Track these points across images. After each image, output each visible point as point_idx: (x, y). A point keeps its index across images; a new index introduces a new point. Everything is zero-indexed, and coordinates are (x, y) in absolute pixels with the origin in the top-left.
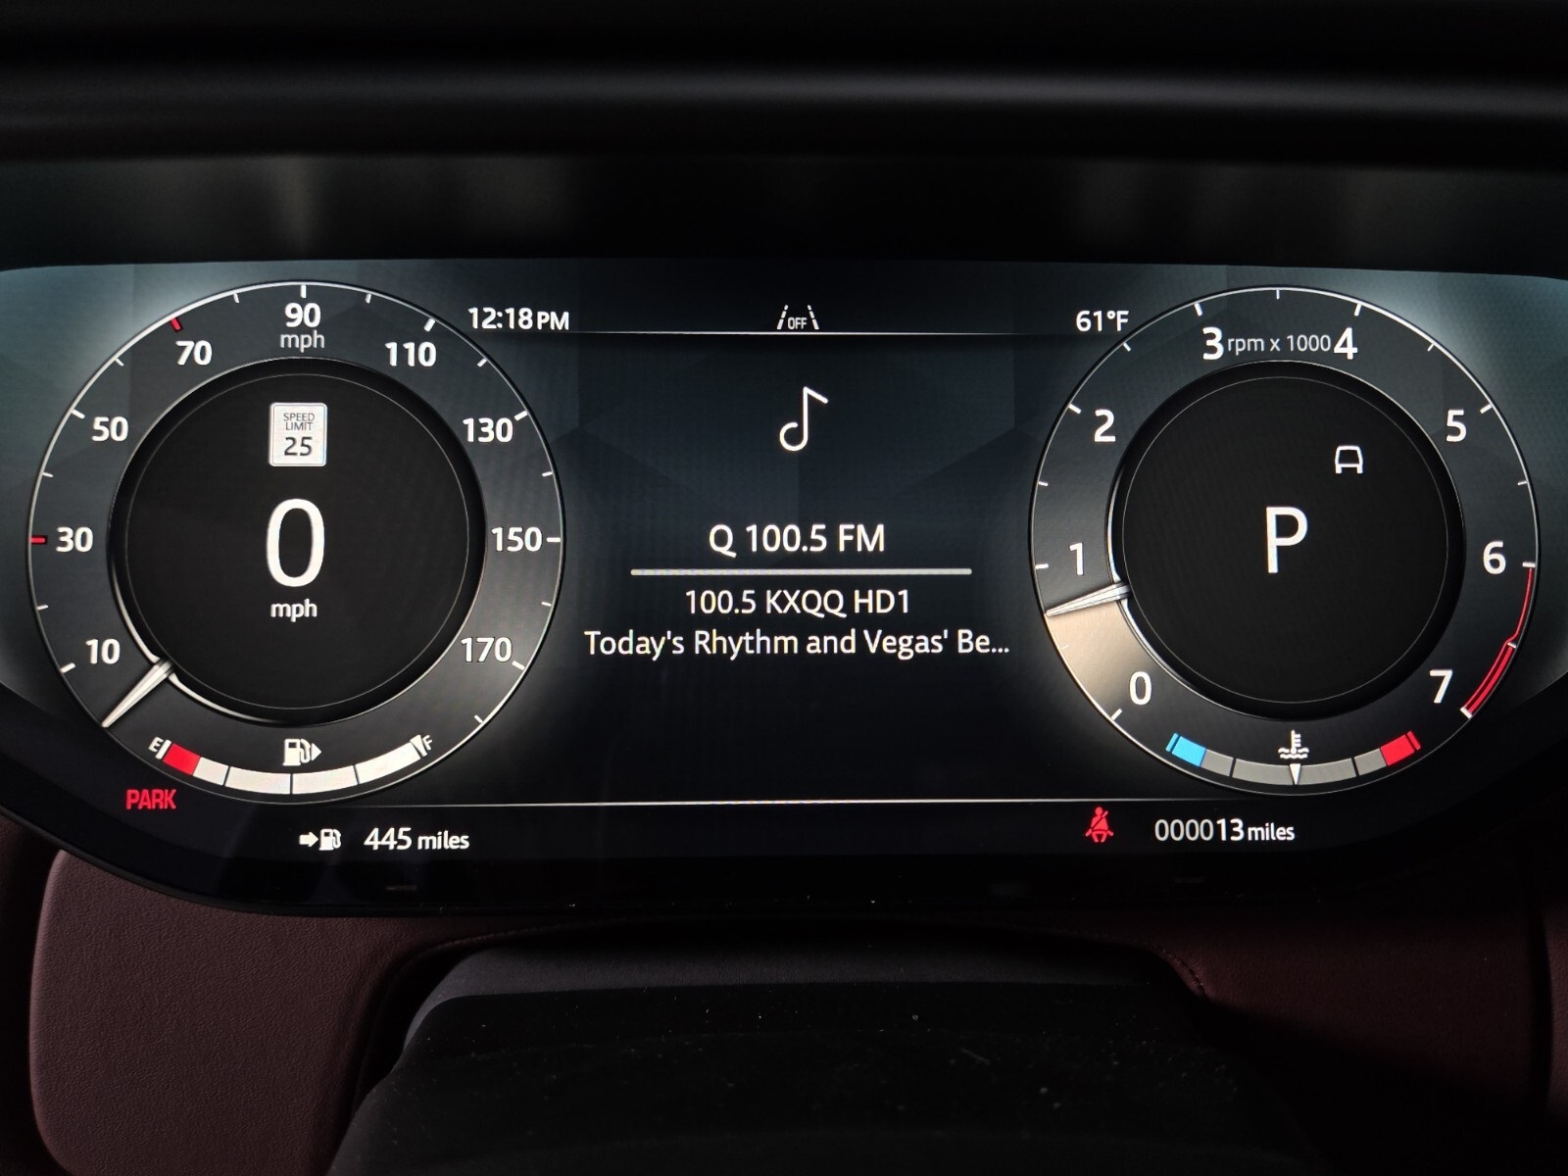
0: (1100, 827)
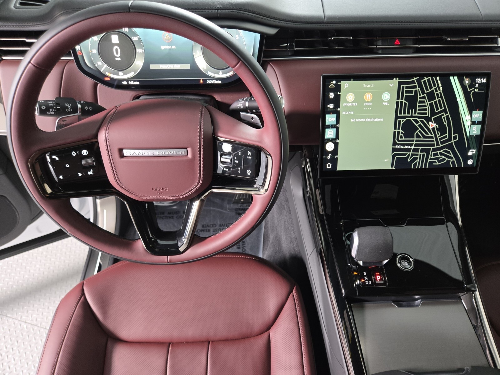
0: (201, 82)
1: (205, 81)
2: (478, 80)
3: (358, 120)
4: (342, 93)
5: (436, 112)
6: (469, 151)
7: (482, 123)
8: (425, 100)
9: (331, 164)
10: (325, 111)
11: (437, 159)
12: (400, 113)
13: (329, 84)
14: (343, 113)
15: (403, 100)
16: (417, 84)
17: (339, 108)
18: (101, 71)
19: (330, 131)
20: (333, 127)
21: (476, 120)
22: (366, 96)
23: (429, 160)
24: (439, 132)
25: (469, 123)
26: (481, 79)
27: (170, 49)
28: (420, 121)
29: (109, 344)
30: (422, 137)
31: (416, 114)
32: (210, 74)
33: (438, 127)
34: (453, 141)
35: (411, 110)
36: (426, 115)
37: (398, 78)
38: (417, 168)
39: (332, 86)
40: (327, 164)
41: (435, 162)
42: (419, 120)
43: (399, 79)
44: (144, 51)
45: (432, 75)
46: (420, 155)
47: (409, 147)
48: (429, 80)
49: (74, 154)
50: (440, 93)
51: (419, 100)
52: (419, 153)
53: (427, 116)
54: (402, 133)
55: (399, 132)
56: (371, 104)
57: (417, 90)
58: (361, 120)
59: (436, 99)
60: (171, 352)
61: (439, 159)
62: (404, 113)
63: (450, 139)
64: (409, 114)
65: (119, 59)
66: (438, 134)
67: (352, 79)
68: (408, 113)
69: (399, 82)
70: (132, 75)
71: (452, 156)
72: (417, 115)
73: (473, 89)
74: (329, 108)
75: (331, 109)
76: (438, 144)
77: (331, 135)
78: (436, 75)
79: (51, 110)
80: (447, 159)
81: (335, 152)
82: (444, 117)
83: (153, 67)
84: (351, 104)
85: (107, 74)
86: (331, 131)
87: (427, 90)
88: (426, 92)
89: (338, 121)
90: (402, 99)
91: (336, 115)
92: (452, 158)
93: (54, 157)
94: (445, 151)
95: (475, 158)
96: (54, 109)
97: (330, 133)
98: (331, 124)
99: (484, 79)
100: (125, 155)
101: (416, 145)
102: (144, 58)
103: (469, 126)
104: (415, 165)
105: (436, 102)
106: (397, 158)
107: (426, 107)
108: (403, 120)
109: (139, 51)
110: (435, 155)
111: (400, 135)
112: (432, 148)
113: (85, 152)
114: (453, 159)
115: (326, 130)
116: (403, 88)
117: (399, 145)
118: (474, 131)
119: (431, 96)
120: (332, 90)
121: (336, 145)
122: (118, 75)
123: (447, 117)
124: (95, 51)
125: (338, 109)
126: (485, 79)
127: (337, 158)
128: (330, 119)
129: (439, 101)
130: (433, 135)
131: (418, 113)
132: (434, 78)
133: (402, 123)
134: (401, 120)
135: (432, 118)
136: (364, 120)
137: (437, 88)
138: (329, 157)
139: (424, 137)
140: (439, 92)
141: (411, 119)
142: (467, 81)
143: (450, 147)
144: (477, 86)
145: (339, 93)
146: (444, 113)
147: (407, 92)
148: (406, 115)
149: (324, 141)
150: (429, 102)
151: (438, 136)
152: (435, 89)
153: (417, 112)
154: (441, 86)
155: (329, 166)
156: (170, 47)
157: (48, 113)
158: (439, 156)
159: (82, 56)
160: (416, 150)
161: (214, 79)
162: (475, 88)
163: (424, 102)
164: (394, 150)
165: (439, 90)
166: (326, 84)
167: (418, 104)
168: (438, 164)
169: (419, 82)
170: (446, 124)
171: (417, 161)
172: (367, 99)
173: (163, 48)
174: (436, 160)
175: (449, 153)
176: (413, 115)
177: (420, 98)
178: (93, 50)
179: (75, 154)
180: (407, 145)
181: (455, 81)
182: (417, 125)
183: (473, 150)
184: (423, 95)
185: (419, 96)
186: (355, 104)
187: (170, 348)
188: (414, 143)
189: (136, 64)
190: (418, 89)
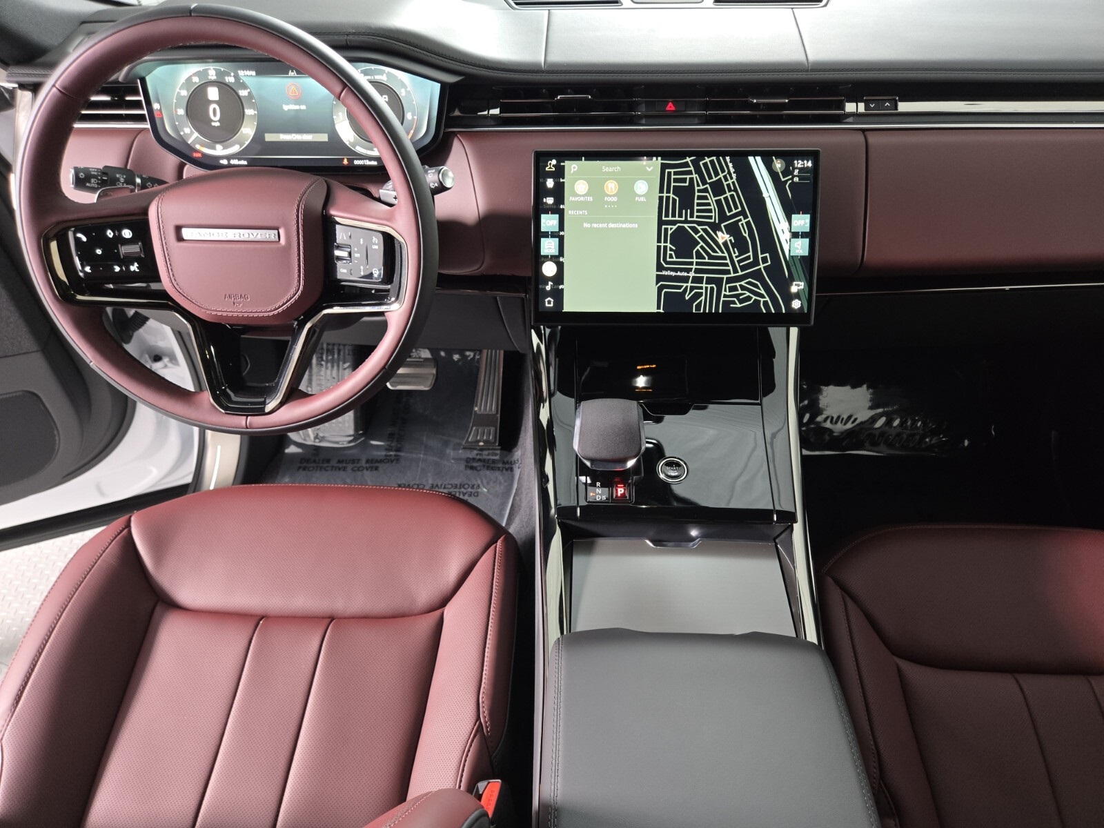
0: (345, 162)
1: (351, 161)
2: (798, 163)
3: (595, 225)
4: (566, 180)
5: (728, 214)
6: (792, 285)
7: (811, 235)
8: (707, 194)
9: (552, 300)
10: (539, 209)
11: (737, 296)
12: (667, 216)
13: (545, 164)
14: (569, 213)
15: (670, 193)
16: (692, 168)
17: (563, 204)
18: (189, 142)
19: (549, 243)
20: (554, 235)
21: (800, 230)
22: (607, 186)
23: (722, 299)
24: (735, 249)
25: (788, 235)
26: (803, 161)
27: (296, 111)
28: (702, 229)
29: (158, 609)
30: (706, 257)
31: (693, 217)
32: (359, 149)
33: (733, 241)
34: (762, 266)
35: (684, 211)
36: (712, 219)
37: (659, 158)
38: (702, 311)
39: (550, 168)
40: (546, 300)
41: (734, 303)
42: (699, 228)
43: (662, 160)
44: (256, 112)
45: (718, 154)
46: (706, 288)
47: (686, 274)
48: (712, 162)
49: (110, 234)
50: (733, 183)
51: (697, 194)
52: (704, 285)
53: (713, 221)
54: (671, 250)
55: (665, 248)
56: (615, 199)
57: (693, 178)
58: (601, 225)
59: (726, 193)
60: (261, 627)
61: (741, 297)
62: (674, 215)
63: (756, 263)
64: (682, 217)
65: (217, 124)
66: (735, 253)
67: (583, 158)
68: (680, 216)
69: (662, 163)
70: (235, 149)
71: (763, 292)
72: (695, 219)
73: (790, 177)
74: (546, 203)
75: (550, 205)
76: (735, 271)
77: (550, 248)
78: (724, 154)
79: (93, 180)
80: (754, 297)
81: (559, 278)
82: (742, 224)
83: (269, 137)
84: (582, 199)
85: (198, 147)
86: (551, 243)
87: (710, 178)
88: (709, 181)
89: (561, 227)
90: (668, 192)
91: (557, 216)
92: (762, 296)
93: (79, 235)
94: (749, 283)
95: (805, 297)
96: (98, 180)
97: (548, 246)
98: (550, 230)
99: (808, 162)
100: (185, 238)
101: (697, 271)
102: (256, 123)
103: (788, 241)
104: (698, 307)
105: (726, 199)
106: (665, 292)
107: (710, 206)
108: (672, 227)
109: (249, 112)
110: (731, 289)
111: (669, 252)
112: (725, 276)
113: (127, 234)
114: (765, 298)
115: (543, 240)
116: (669, 173)
117: (667, 269)
118: (797, 249)
119: (718, 188)
120: (550, 175)
121: (560, 266)
122: (214, 148)
123: (748, 223)
124: (181, 112)
125: (561, 207)
126: (810, 162)
127: (562, 290)
128: (549, 222)
129: (732, 196)
130: (726, 255)
131: (698, 217)
132: (721, 158)
133: (670, 232)
134: (669, 227)
135: (722, 225)
136: (605, 225)
137: (728, 175)
138: (548, 288)
139: (710, 257)
140: (730, 182)
141: (686, 225)
142: (778, 165)
143: (757, 275)
144: (796, 172)
145: (561, 180)
146: (741, 217)
147: (676, 180)
148: (677, 218)
149: (539, 260)
150: (714, 197)
151: (734, 256)
152: (724, 176)
153: (696, 214)
154: (734, 173)
155: (549, 303)
156: (297, 107)
157: (88, 184)
158: (740, 292)
159: (162, 119)
160: (697, 280)
161: (366, 159)
162: (794, 176)
163: (706, 198)
164: (659, 278)
165: (732, 178)
166: (541, 164)
167: (696, 201)
168: (739, 305)
169: (696, 164)
170: (746, 235)
171: (701, 301)
172: (610, 190)
173: (286, 108)
174: (735, 299)
175: (756, 286)
176: (689, 219)
177: (699, 191)
178: (178, 110)
179: (112, 234)
180: (682, 270)
181: (757, 164)
182: (696, 237)
183: (800, 283)
184: (703, 185)
185: (696, 188)
186: (590, 199)
187: (261, 622)
188: (694, 267)
189: (244, 132)
190: (695, 176)
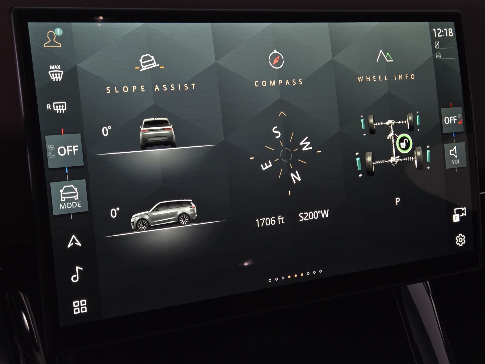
7: (467, 136)
19: (66, 190)
20: (75, 173)
21: (454, 131)
39: (52, 43)
77: (71, 201)
86: (71, 189)
97: (66, 197)
98: (66, 165)
115: (54, 185)
118: (453, 157)
